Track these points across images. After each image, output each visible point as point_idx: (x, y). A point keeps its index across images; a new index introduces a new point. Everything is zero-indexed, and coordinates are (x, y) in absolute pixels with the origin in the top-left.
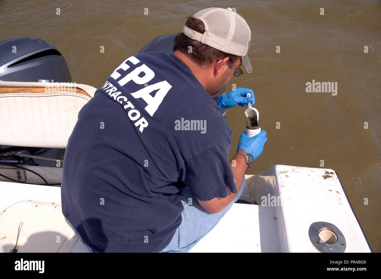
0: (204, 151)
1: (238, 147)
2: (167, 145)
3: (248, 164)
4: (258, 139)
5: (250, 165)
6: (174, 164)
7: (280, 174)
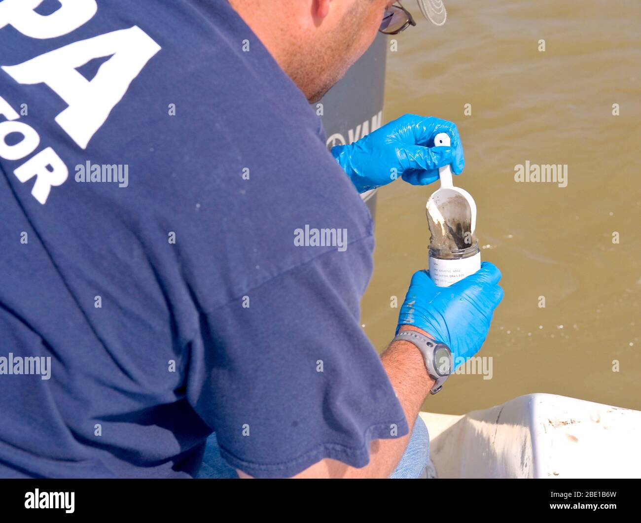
0: (269, 278)
1: (400, 319)
2: (137, 252)
3: (432, 377)
4: (472, 292)
5: (442, 381)
6: (162, 327)
7: (550, 428)
